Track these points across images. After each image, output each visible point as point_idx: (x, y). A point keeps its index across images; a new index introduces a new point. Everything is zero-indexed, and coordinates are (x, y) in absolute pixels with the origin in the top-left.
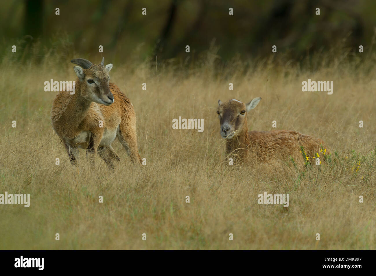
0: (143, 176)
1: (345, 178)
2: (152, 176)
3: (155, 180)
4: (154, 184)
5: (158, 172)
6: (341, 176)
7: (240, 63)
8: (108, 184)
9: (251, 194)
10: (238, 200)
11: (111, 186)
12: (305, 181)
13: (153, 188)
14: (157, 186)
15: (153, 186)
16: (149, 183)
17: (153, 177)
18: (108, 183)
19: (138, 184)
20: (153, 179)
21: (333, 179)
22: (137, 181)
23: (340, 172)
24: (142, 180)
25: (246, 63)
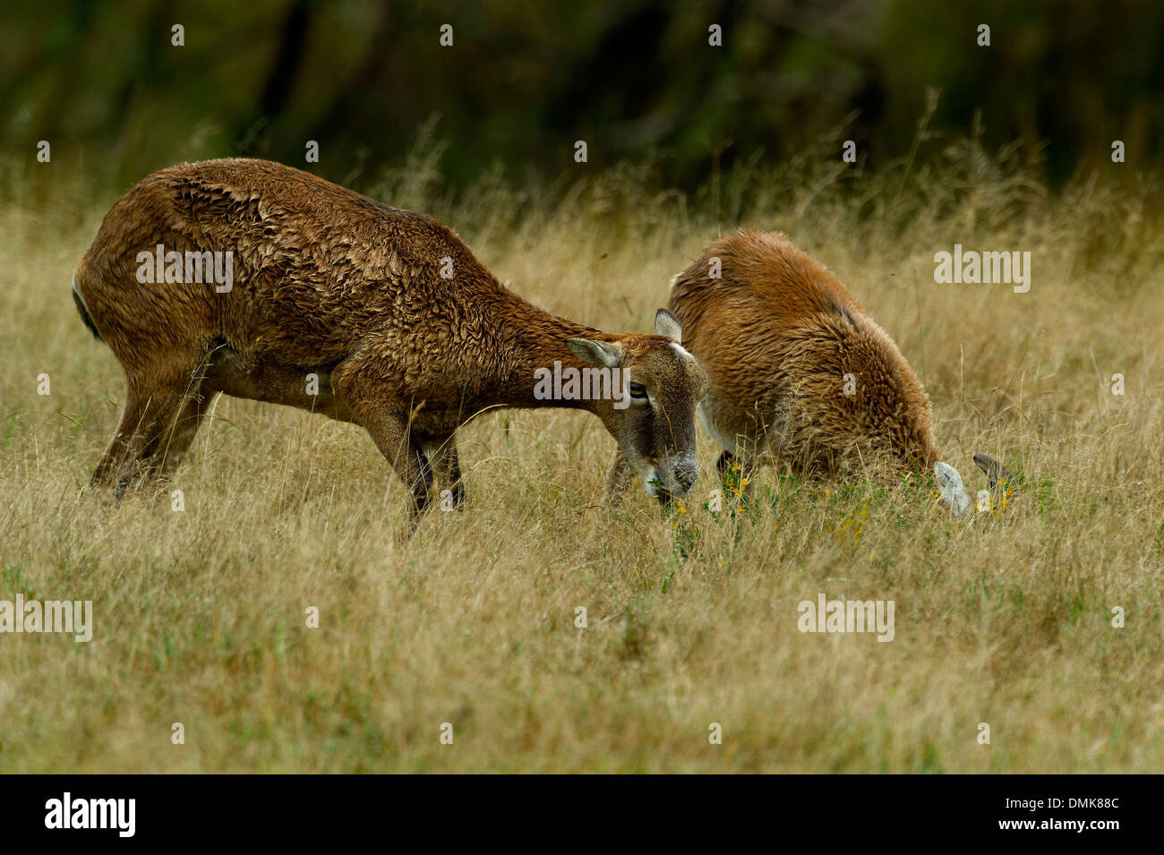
0: (194, 537)
1: (820, 559)
2: (222, 537)
3: (230, 550)
4: (227, 561)
5: (240, 523)
6: (809, 549)
7: (503, 194)
8: (86, 558)
9: (526, 599)
10: (487, 619)
11: (96, 566)
12: (695, 562)
13: (223, 574)
14: (237, 568)
15: (223, 569)
16: (213, 560)
17: (226, 540)
18: (84, 557)
19: (177, 561)
20: (224, 544)
21: (782, 560)
22: (176, 550)
23: (805, 538)
24: (191, 549)
25: (521, 196)
